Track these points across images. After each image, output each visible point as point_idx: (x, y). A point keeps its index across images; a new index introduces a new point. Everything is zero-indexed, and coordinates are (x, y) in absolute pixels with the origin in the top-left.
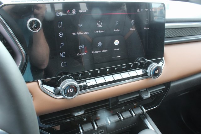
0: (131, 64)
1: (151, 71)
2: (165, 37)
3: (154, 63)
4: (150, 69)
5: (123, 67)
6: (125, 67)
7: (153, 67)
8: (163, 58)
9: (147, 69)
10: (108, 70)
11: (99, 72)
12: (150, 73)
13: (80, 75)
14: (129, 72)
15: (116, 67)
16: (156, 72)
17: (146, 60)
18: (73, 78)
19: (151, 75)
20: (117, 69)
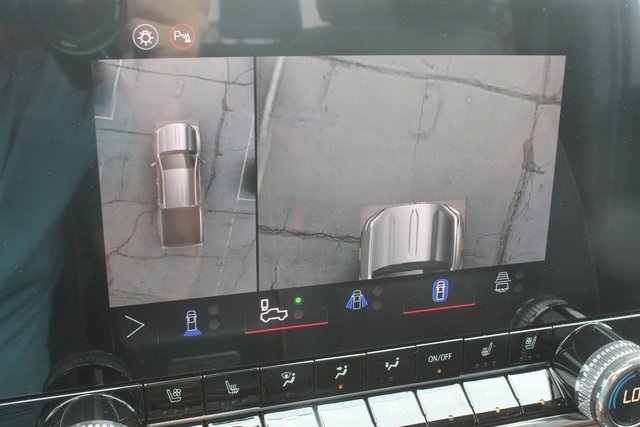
0: (485, 343)
1: (597, 388)
3: (623, 343)
4: (591, 376)
5: (434, 358)
6: (447, 356)
7: (613, 367)
9: (576, 372)
10: (343, 371)
11: (290, 379)
12: (593, 402)
13: (177, 392)
14: (465, 384)
15: (391, 358)
16: (629, 398)
17: (579, 315)
18: (133, 410)
19: (597, 412)
20: (396, 365)
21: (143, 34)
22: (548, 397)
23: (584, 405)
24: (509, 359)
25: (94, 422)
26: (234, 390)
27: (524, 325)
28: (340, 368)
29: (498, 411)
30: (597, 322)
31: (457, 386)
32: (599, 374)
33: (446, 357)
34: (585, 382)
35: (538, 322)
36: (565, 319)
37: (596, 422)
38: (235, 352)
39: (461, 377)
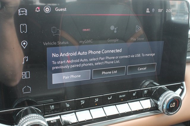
0: (134, 92)
1: (164, 103)
2: (188, 50)
3: (170, 91)
4: (162, 100)
5: (121, 96)
6: (124, 96)
7: (168, 97)
8: (184, 83)
9: (158, 99)
10: (97, 100)
11: (83, 102)
12: (163, 107)
13: (53, 106)
14: (129, 103)
15: (109, 96)
16: (172, 106)
17: (158, 84)
18: (41, 111)
19: (164, 109)
20: (111, 98)
22: (150, 106)
23: (160, 108)
24: (139, 96)
27: (143, 87)
28: (96, 99)
29: (138, 110)
30: (163, 86)
32: (164, 99)
34: (161, 102)
35: (147, 86)
36: (153, 85)
37: (164, 113)
39: (128, 101)
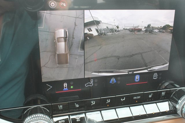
0: (150, 94)
1: (183, 107)
4: (181, 103)
5: (135, 98)
9: (177, 102)
11: (93, 103)
12: (182, 111)
13: (61, 106)
14: (144, 105)
15: (123, 97)
17: (178, 86)
18: (49, 111)
19: (183, 114)
20: (124, 100)
21: (52, 3)
22: (168, 110)
23: (179, 112)
24: (157, 99)
25: (38, 114)
26: (77, 106)
27: (162, 88)
28: (108, 100)
29: (154, 113)
30: (183, 88)
31: (142, 106)
32: (184, 103)
33: (139, 97)
34: (179, 105)
35: (166, 88)
36: (173, 87)
37: (183, 117)
38: (77, 96)
39: (143, 103)
